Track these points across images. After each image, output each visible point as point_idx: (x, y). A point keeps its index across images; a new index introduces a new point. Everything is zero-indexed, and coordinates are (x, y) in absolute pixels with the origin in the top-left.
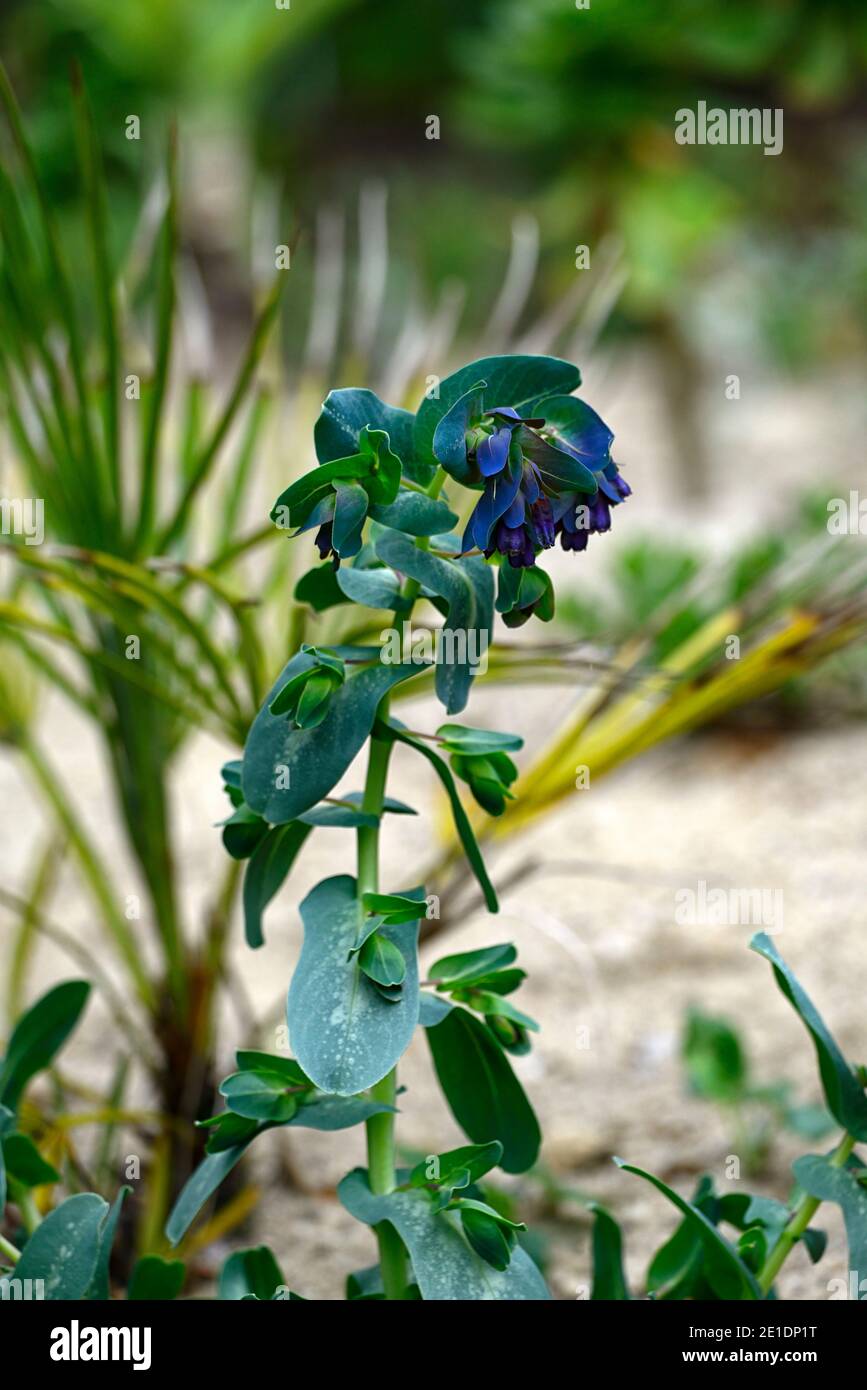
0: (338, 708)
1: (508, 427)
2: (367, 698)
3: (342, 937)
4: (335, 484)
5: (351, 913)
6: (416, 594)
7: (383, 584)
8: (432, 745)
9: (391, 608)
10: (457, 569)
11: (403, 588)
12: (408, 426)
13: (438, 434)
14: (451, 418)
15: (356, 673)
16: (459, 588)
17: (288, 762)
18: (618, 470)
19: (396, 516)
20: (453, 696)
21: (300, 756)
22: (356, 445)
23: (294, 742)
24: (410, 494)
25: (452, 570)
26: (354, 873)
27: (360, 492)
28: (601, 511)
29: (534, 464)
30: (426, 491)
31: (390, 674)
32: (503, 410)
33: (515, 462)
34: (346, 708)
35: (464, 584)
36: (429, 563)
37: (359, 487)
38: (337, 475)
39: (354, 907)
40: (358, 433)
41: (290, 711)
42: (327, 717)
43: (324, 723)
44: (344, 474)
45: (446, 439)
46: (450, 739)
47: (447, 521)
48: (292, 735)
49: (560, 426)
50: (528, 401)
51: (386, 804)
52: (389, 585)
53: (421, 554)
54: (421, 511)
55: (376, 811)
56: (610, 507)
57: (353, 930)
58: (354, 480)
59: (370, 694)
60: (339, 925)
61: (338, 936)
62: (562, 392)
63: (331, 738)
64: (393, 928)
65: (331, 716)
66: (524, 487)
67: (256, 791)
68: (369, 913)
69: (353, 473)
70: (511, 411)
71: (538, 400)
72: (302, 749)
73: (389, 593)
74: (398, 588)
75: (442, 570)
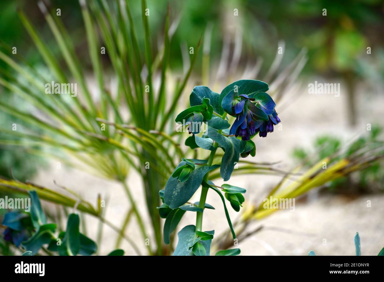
0: (192, 177)
1: (244, 100)
2: (201, 175)
3: (189, 243)
4: (194, 113)
5: (193, 236)
6: (217, 146)
7: (208, 142)
8: (220, 190)
9: (210, 149)
10: (229, 140)
11: (214, 144)
12: (218, 98)
13: (223, 101)
14: (228, 96)
15: (199, 167)
16: (229, 145)
17: (177, 191)
18: (277, 115)
19: (212, 123)
20: (225, 176)
21: (180, 190)
22: (202, 102)
23: (179, 186)
24: (217, 117)
25: (228, 140)
26: (195, 225)
27: (201, 115)
28: (271, 126)
29: (251, 112)
30: (222, 117)
31: (208, 168)
32: (244, 95)
33: (245, 110)
34: (195, 177)
35: (231, 144)
36: (221, 137)
37: (201, 114)
38: (195, 110)
39: (194, 234)
40: (202, 98)
41: (177, 177)
42: (189, 179)
43: (188, 181)
44: (197, 110)
45: (226, 102)
46: (225, 188)
47: (227, 125)
48: (179, 184)
49: (261, 101)
50: (253, 93)
51: (205, 205)
52: (210, 143)
53: (219, 135)
54: (219, 122)
55: (202, 207)
56: (274, 125)
57: (192, 241)
58: (200, 112)
59: (202, 174)
60: (189, 239)
61: (188, 243)
62: (262, 91)
63: (190, 185)
64: (204, 241)
65: (190, 179)
66: (247, 117)
67: (168, 199)
68: (198, 236)
69: (200, 110)
70: (246, 96)
71: (256, 93)
72: (181, 188)
73: (210, 145)
74: (213, 144)
75: (225, 140)
